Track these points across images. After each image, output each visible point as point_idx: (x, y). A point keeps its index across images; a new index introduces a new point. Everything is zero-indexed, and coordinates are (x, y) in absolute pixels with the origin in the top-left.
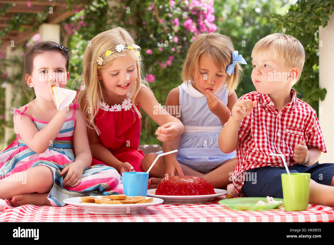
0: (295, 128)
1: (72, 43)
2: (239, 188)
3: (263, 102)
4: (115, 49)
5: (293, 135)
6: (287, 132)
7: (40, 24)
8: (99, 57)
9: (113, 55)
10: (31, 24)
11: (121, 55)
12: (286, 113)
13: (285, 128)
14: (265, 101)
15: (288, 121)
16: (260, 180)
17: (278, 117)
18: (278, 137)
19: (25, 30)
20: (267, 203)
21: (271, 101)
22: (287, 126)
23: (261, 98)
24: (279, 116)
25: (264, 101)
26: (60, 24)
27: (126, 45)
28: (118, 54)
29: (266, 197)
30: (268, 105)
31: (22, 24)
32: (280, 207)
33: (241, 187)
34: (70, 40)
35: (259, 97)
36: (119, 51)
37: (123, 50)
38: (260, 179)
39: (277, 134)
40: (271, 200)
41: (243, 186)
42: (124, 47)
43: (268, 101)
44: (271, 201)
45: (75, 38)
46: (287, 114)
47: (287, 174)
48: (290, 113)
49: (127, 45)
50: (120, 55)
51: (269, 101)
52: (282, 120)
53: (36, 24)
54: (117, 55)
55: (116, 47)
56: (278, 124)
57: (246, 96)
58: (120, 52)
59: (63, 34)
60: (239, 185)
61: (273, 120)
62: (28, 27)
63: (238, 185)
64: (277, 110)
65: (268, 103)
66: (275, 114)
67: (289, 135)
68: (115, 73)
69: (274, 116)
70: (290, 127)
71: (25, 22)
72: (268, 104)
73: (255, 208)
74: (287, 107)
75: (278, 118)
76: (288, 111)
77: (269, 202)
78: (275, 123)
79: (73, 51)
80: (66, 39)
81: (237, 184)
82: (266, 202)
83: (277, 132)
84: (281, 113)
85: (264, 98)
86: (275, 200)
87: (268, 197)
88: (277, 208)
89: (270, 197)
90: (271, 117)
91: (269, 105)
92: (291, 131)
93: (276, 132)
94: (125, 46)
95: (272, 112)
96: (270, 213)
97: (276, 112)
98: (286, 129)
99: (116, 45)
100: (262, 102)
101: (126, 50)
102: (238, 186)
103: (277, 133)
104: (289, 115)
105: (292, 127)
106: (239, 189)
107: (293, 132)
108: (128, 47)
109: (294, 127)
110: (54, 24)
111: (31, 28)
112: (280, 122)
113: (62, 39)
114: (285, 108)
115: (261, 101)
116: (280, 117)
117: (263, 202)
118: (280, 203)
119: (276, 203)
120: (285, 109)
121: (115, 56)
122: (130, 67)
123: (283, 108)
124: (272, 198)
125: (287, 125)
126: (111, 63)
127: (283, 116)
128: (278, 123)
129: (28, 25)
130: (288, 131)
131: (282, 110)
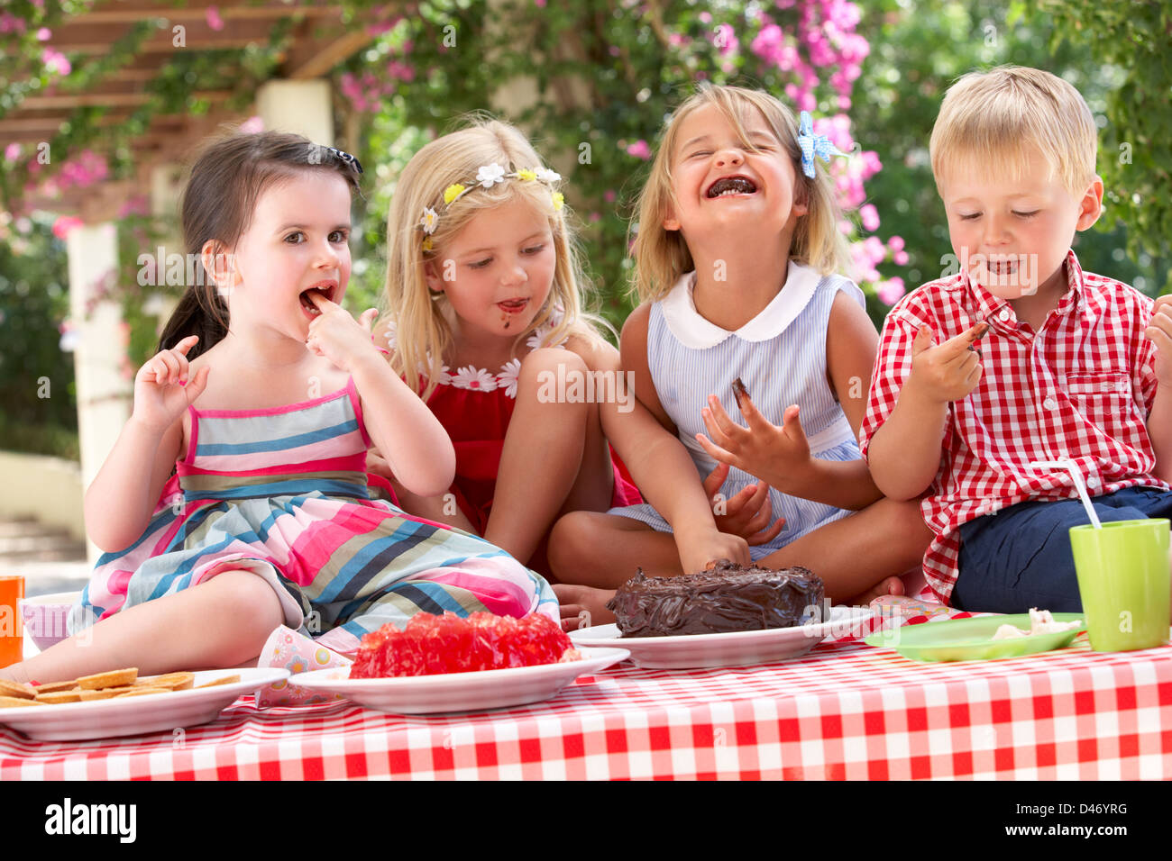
0: (1096, 374)
1: (375, 142)
2: (945, 589)
3: (977, 308)
4: (474, 178)
5: (1099, 397)
6: (1075, 394)
7: (259, 84)
8: (426, 209)
9: (469, 198)
10: (229, 87)
11: (494, 198)
12: (1058, 333)
13: (1065, 382)
14: (984, 306)
15: (1069, 356)
16: (1011, 548)
17: (1036, 347)
18: (1048, 415)
19: (212, 110)
20: (1028, 631)
21: (1007, 305)
22: (1068, 375)
23: (968, 296)
24: (1039, 344)
25: (979, 304)
26: (329, 77)
27: (512, 166)
28: (485, 194)
29: (1027, 612)
30: (994, 320)
31: (197, 89)
32: (1075, 640)
33: (950, 587)
34: (367, 131)
35: (961, 290)
36: (487, 185)
37: (501, 180)
38: (1012, 544)
39: (1043, 407)
40: (1044, 621)
41: (957, 583)
42: (503, 173)
43: (996, 305)
44: (1043, 624)
45: (383, 123)
46: (1061, 335)
47: (1092, 527)
48: (1070, 329)
49: (514, 168)
50: (489, 196)
51: (1000, 306)
52: (1051, 356)
53: (246, 84)
54: (481, 196)
55: (477, 174)
56: (1037, 371)
57: (914, 297)
58: (489, 189)
59: (343, 113)
60: (943, 581)
61: (1021, 363)
62: (218, 98)
63: (937, 581)
64: (1027, 328)
65: (997, 312)
66: (1024, 342)
67: (1081, 400)
68: (482, 257)
69: (1021, 348)
70: (1079, 374)
71: (206, 82)
72: (995, 317)
73: (985, 651)
74: (1060, 311)
75: (1036, 351)
76: (1064, 322)
77: (1037, 626)
78: (1028, 371)
79: (382, 171)
80: (353, 130)
81: (935, 577)
82: (1027, 627)
83: (1043, 398)
84: (1044, 334)
85: (978, 294)
86: (1056, 621)
87: (1032, 611)
88: (1063, 645)
89: (1040, 612)
90: (1013, 354)
91: (998, 320)
92: (1089, 388)
93: (1037, 401)
94: (509, 170)
95: (1012, 338)
96: (1038, 665)
97: (1027, 336)
98: (1068, 384)
99: (477, 168)
100: (974, 307)
101: (509, 181)
102: (938, 586)
103: (1042, 403)
104: (1069, 335)
105: (1085, 374)
106: (944, 594)
107: (1094, 388)
108: (519, 174)
109: (1093, 372)
110: (307, 78)
111: (229, 101)
112: (1043, 362)
113: (339, 131)
114: (1054, 315)
115: (969, 306)
116: (1041, 348)
117: (1014, 629)
118: (1071, 629)
119: (1060, 631)
120: (1053, 320)
121: (473, 200)
122: (528, 238)
123: (1048, 316)
124: (1046, 613)
125: (1068, 370)
126: (466, 222)
127: (1050, 341)
128: (1039, 369)
129: (218, 89)
130: (1075, 388)
131: (1044, 324)
